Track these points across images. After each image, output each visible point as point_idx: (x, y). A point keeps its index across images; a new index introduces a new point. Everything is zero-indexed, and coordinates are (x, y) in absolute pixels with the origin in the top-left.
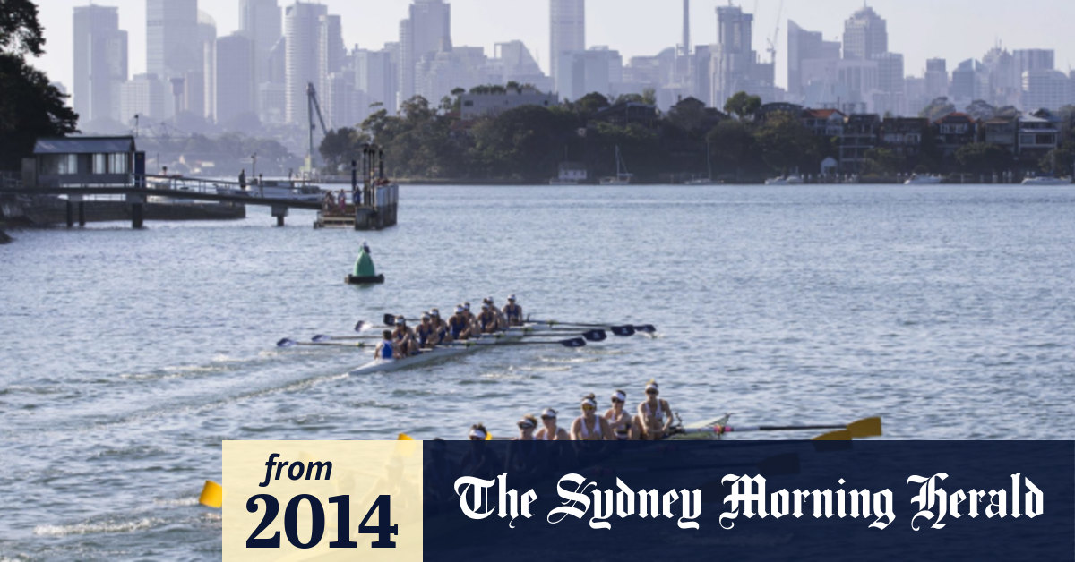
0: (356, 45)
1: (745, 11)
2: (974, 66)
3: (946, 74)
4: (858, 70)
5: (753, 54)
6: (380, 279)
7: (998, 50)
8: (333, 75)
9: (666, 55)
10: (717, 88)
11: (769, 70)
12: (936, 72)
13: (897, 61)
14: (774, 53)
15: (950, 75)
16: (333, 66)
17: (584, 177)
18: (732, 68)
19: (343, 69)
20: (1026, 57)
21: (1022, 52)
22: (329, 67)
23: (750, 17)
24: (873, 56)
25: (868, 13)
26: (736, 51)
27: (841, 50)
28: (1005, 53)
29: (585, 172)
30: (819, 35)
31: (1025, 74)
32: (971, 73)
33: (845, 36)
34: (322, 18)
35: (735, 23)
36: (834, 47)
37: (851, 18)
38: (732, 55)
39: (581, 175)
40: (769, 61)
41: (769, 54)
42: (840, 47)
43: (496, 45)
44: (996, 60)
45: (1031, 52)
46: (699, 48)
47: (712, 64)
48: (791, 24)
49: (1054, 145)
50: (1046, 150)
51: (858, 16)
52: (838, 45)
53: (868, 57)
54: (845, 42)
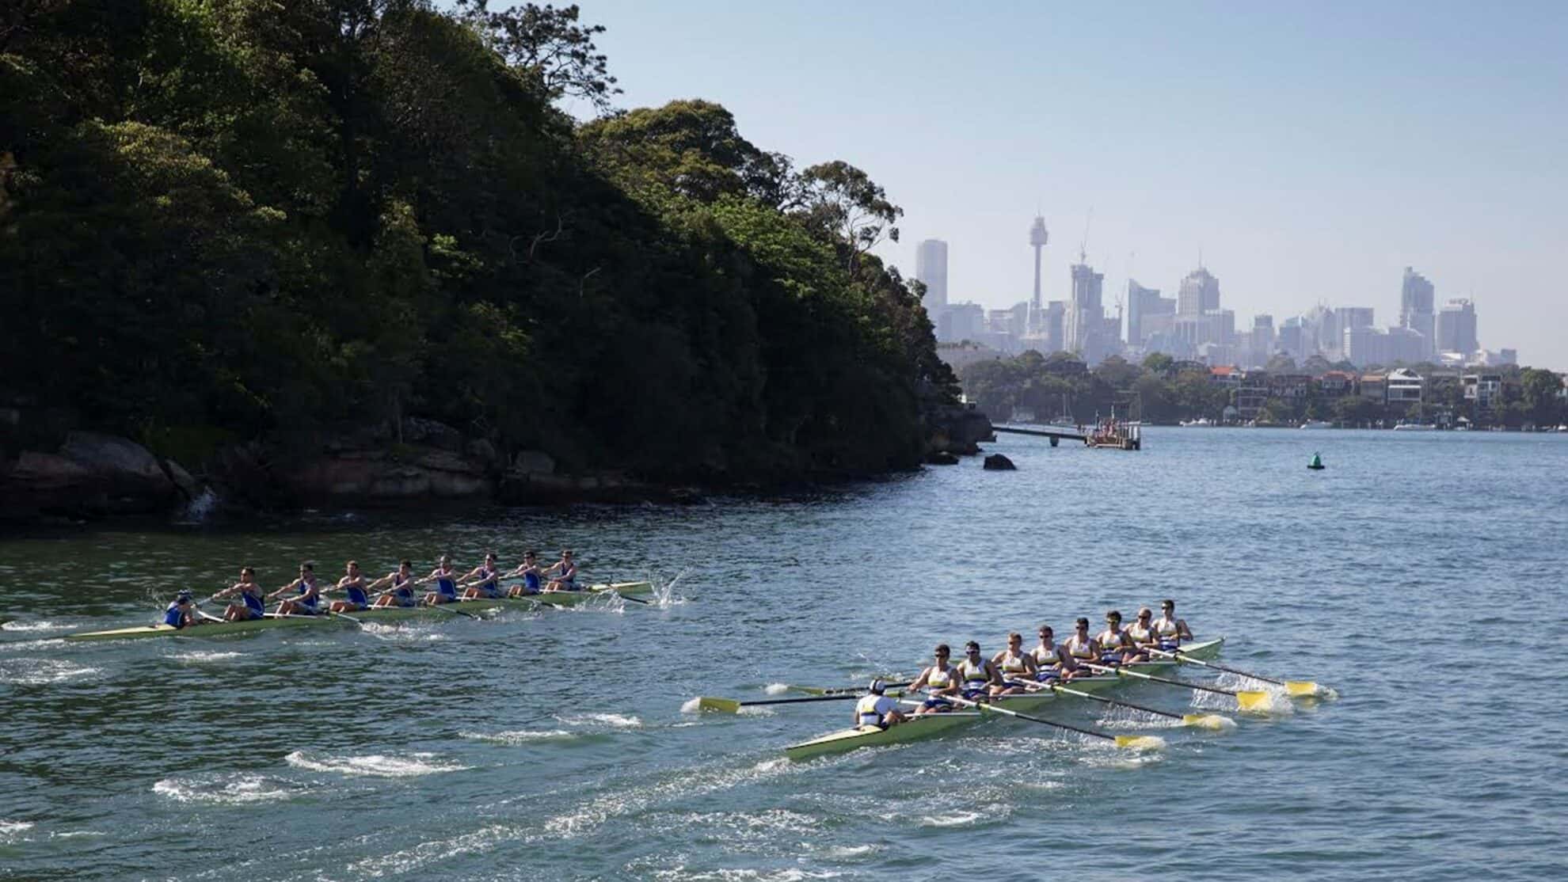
1: (1096, 271)
2: (1300, 322)
3: (1273, 329)
4: (1193, 325)
5: (1100, 310)
6: (1323, 467)
7: (1321, 309)
9: (1020, 309)
10: (1070, 339)
11: (1116, 324)
12: (1263, 327)
13: (1229, 317)
14: (1121, 310)
15: (1277, 332)
18: (1083, 322)
20: (1347, 315)
21: (1343, 310)
23: (1100, 277)
24: (1206, 312)
25: (1203, 274)
26: (1086, 307)
27: (1178, 306)
28: (1328, 312)
30: (1157, 292)
31: (1347, 330)
32: (1297, 329)
33: (1181, 293)
35: (1087, 282)
36: (1170, 304)
37: (1187, 277)
38: (1084, 311)
40: (1117, 317)
41: (1117, 310)
42: (1176, 303)
44: (1319, 316)
45: (1352, 310)
46: (1052, 304)
47: (1065, 318)
48: (1132, 283)
49: (1419, 399)
50: (1411, 403)
51: (1193, 276)
52: (1175, 301)
53: (1202, 312)
54: (1181, 299)
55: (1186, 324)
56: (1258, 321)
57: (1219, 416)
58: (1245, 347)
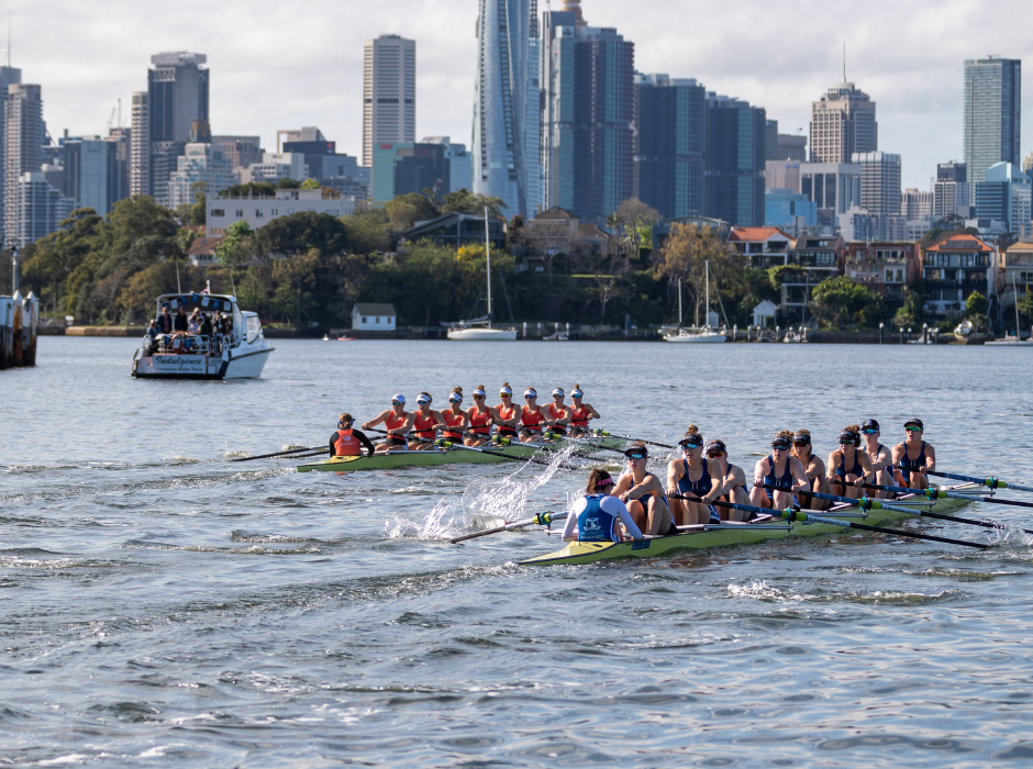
0: (66, 132)
2: (1007, 175)
4: (831, 179)
8: (28, 177)
12: (950, 183)
13: (891, 167)
16: (30, 161)
17: (392, 326)
19: (45, 167)
22: (23, 163)
24: (855, 157)
25: (851, 93)
27: (807, 148)
29: (393, 319)
32: (1005, 185)
33: (813, 126)
34: (12, 89)
36: (795, 143)
37: (823, 99)
39: (387, 323)
42: (805, 144)
43: (279, 133)
51: (833, 97)
52: (804, 139)
53: (847, 159)
54: (813, 134)
55: (819, 177)
56: (943, 173)
57: (744, 319)
58: (922, 220)
